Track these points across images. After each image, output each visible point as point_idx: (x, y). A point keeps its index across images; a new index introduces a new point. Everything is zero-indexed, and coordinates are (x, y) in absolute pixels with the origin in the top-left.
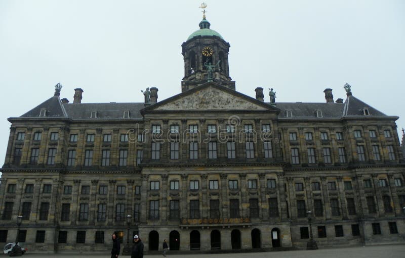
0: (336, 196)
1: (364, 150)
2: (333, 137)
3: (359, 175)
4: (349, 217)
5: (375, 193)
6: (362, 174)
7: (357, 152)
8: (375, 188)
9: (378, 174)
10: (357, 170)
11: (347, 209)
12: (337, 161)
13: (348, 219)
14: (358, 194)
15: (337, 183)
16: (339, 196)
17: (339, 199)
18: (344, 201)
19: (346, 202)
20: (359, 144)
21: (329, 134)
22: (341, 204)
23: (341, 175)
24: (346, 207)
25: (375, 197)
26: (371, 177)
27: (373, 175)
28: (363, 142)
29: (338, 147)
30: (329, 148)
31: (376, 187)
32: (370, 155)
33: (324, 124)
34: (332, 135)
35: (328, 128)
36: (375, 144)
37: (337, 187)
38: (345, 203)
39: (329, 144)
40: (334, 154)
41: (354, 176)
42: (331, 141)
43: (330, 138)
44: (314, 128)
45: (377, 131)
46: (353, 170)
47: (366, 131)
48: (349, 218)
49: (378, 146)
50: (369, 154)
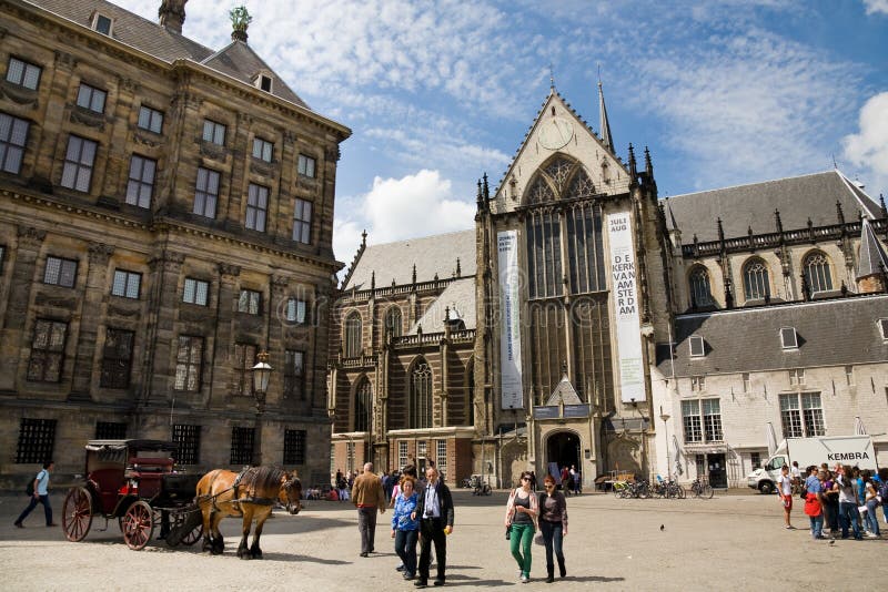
0: (66, 312)
1: (220, 186)
2: (124, 111)
3: (174, 253)
4: (96, 393)
5: (216, 326)
6: (185, 256)
7: (195, 185)
8: (218, 310)
9: (239, 269)
10: (172, 237)
11: (97, 366)
12: (111, 190)
13: (92, 402)
14: (152, 318)
15: (84, 265)
16: (79, 312)
17: (75, 325)
18: (95, 334)
19: (101, 338)
20: (210, 162)
21: (113, 97)
22: (80, 341)
23: (111, 241)
24: (97, 358)
25: (211, 339)
26: (217, 274)
27: (222, 269)
28: (224, 161)
29: (132, 148)
30: (98, 143)
31: (224, 309)
32: (234, 205)
33: (103, 56)
34: (124, 103)
35: (118, 76)
36: (260, 179)
37: (82, 279)
38: (94, 342)
39: (102, 130)
40: (107, 166)
41: (158, 256)
42: (113, 121)
43: (110, 112)
44: (57, 55)
45: (278, 146)
46: (161, 237)
47: (243, 132)
48: (96, 398)
49: (269, 188)
50: (230, 200)
